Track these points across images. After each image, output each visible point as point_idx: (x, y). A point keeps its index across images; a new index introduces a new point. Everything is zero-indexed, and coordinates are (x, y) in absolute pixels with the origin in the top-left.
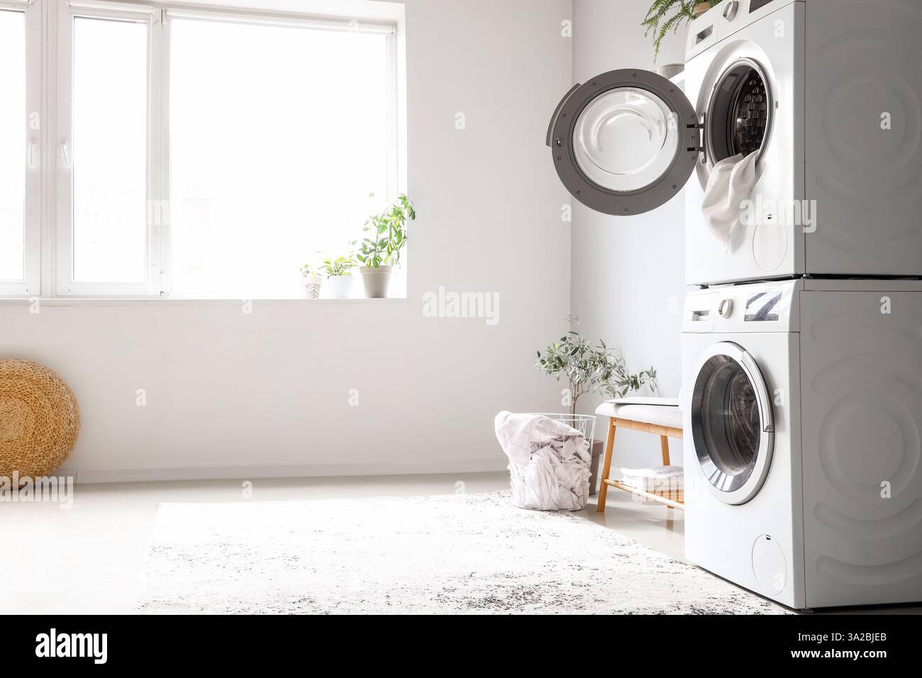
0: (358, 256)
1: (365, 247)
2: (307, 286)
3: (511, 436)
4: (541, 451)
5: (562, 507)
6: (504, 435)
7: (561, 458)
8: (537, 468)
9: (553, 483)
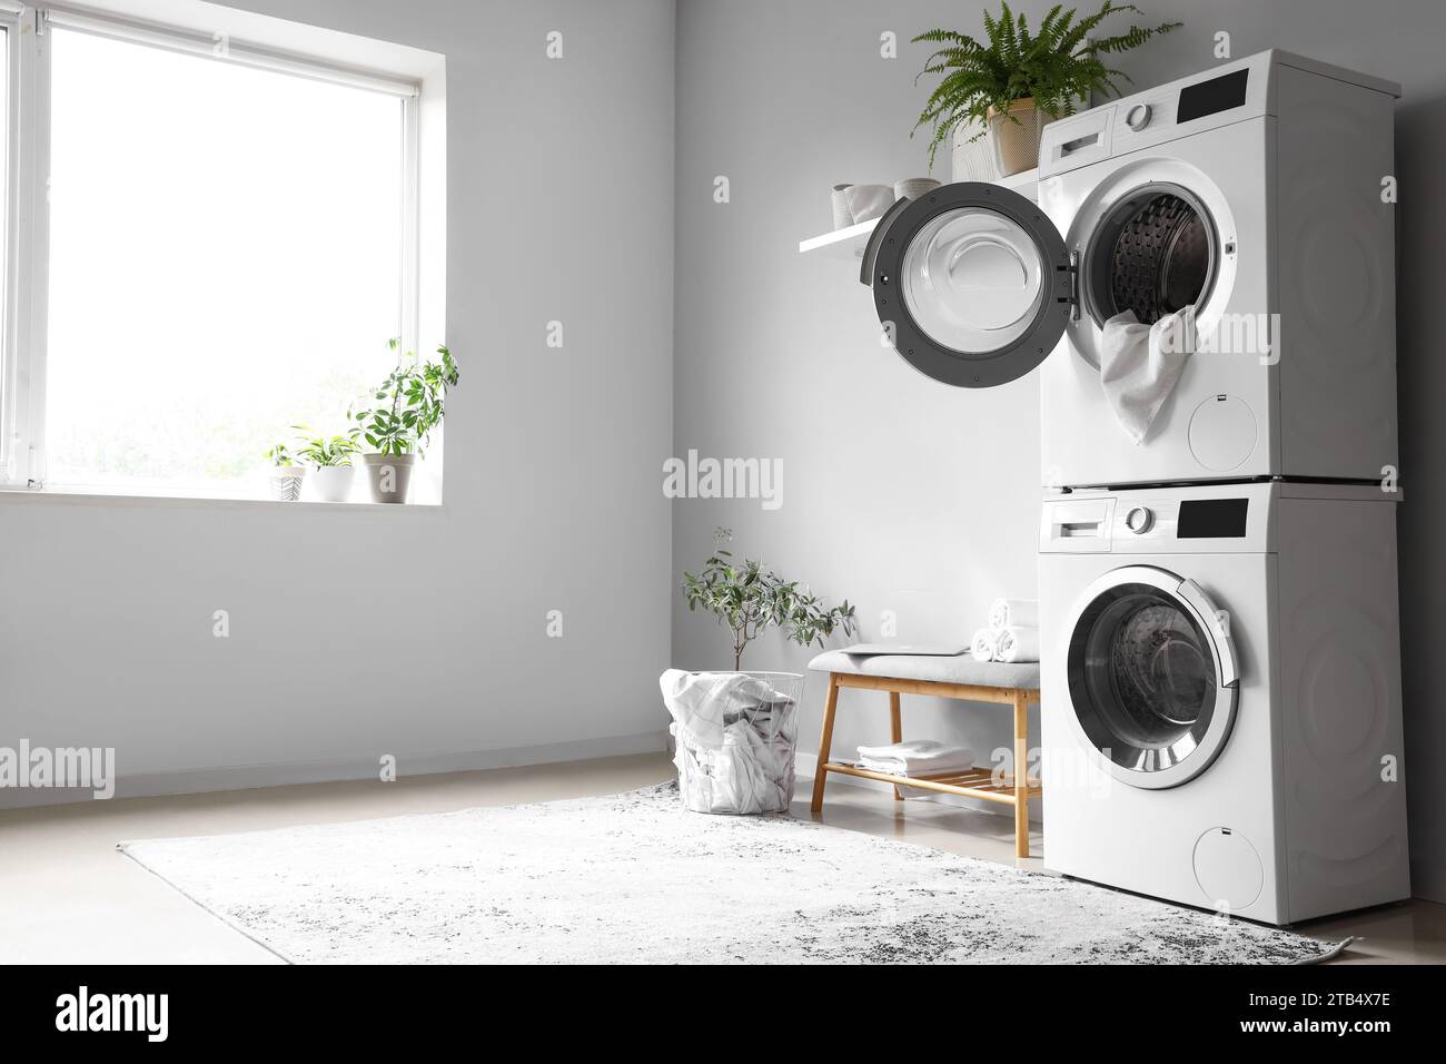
0: (368, 436)
1: (380, 422)
2: (283, 480)
3: (698, 706)
4: (733, 727)
5: (767, 808)
6: (687, 707)
7: (763, 735)
8: (733, 753)
9: (756, 773)
